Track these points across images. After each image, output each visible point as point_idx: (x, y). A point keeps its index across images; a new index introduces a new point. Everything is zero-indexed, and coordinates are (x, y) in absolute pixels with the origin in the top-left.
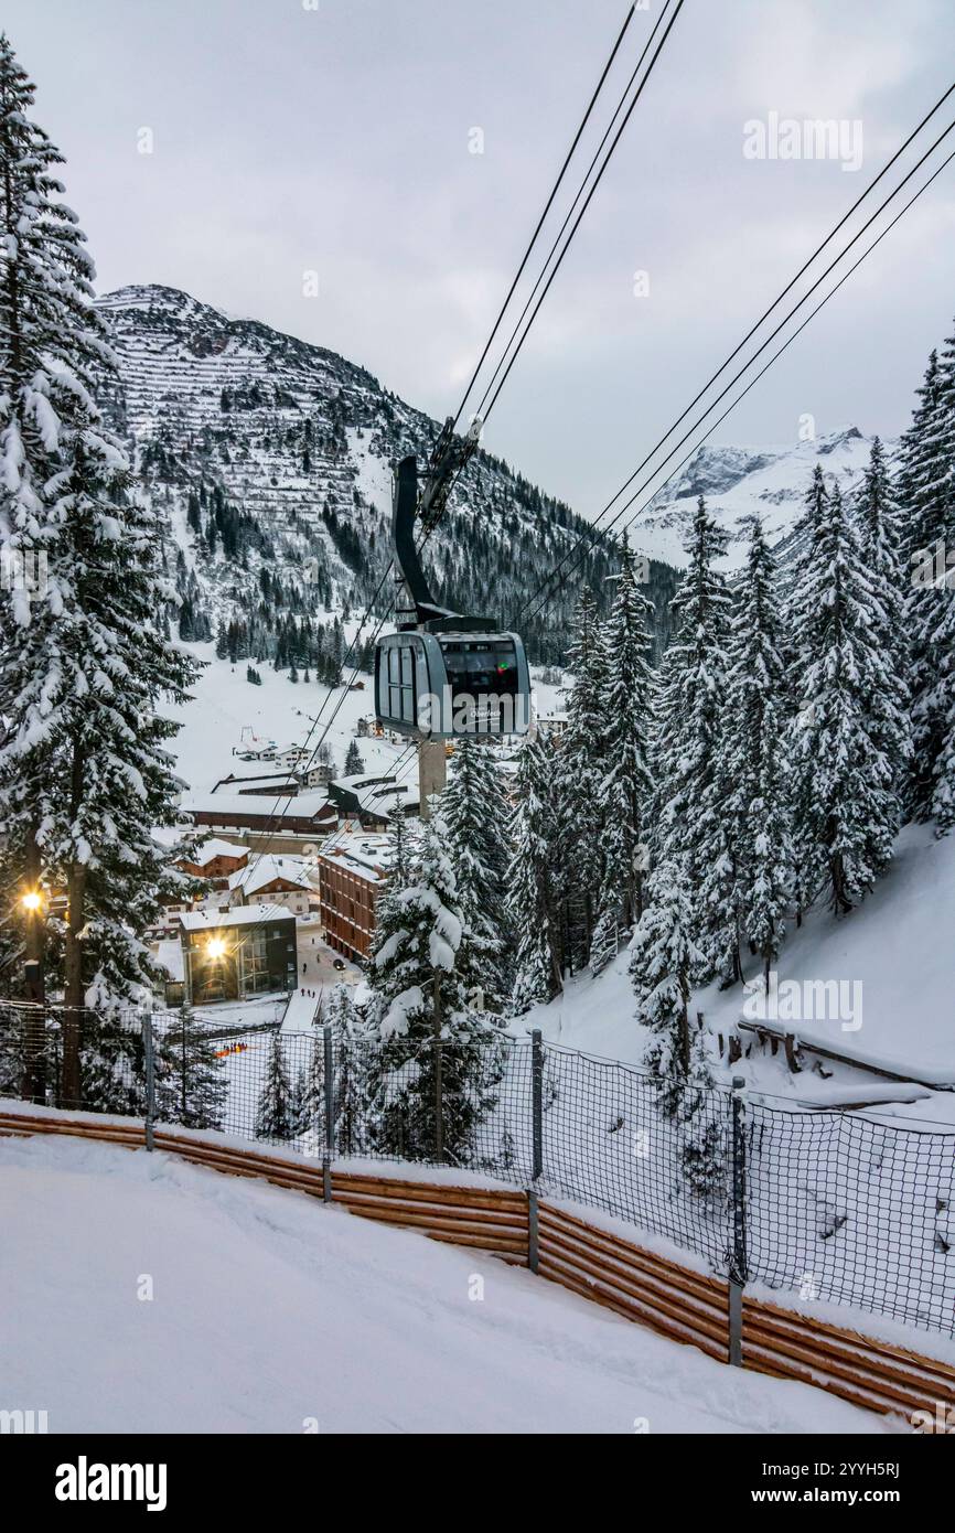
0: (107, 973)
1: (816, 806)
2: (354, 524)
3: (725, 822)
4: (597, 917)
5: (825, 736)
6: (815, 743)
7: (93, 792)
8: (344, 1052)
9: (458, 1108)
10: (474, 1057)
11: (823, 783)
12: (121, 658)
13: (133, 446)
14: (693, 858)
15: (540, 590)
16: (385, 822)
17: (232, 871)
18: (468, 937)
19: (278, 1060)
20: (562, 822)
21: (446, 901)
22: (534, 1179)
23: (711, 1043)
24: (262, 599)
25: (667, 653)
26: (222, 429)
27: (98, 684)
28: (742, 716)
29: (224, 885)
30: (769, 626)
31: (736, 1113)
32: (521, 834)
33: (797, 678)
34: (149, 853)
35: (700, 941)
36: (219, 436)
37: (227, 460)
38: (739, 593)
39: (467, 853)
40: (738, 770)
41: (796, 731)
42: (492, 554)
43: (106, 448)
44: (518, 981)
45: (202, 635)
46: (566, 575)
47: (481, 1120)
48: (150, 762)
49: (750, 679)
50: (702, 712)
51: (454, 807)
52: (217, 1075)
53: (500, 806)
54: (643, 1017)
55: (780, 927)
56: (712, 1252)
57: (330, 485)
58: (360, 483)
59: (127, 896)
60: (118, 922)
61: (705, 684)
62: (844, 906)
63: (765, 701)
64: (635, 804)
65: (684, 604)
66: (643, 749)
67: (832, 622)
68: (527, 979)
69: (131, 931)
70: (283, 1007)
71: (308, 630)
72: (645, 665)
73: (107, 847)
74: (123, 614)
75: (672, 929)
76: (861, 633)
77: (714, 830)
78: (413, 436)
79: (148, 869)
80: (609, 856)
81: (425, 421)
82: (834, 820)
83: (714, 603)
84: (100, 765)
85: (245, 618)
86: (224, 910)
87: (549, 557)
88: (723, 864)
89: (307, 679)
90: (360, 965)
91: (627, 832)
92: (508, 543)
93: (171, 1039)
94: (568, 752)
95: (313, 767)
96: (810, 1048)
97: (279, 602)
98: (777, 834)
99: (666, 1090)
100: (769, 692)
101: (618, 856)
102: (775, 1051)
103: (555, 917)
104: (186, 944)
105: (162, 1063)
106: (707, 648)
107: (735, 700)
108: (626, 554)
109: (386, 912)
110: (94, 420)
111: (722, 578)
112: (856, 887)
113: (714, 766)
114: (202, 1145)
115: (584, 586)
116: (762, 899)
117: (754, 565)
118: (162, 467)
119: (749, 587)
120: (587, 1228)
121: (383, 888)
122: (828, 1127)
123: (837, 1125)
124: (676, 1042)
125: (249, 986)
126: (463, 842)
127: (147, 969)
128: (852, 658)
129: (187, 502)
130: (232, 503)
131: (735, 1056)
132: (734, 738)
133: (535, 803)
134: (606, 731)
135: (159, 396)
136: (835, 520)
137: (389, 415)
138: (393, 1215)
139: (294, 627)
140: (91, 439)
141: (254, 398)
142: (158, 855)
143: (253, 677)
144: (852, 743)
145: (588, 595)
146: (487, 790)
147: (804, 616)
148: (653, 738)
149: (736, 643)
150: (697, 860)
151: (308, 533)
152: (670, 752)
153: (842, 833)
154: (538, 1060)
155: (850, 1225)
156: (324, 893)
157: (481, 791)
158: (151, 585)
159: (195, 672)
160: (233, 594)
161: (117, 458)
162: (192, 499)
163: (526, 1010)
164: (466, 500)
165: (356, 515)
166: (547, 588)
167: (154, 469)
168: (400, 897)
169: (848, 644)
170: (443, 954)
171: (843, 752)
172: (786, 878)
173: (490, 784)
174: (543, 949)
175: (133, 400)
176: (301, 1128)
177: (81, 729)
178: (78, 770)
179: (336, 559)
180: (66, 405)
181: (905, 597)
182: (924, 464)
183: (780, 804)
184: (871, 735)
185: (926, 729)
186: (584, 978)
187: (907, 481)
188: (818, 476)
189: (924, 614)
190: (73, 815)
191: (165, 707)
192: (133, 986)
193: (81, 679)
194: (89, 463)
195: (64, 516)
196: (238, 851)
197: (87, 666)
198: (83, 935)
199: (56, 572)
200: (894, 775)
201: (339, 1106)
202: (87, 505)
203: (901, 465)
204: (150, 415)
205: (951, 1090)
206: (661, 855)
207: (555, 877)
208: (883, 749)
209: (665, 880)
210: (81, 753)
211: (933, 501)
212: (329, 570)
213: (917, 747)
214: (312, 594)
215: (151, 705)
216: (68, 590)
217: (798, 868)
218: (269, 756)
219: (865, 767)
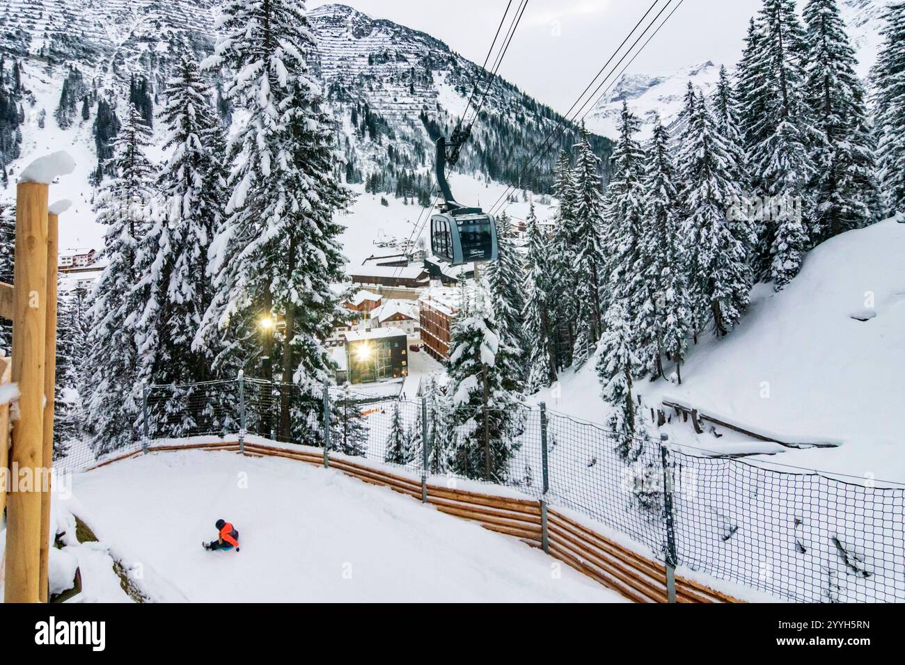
0: (305, 364)
1: (701, 272)
2: (437, 121)
3: (648, 281)
4: (576, 337)
5: (704, 232)
6: (698, 236)
7: (300, 263)
8: (434, 413)
9: (498, 448)
10: (507, 418)
11: (705, 259)
12: (315, 192)
13: (324, 84)
14: (630, 303)
15: (537, 153)
16: (455, 281)
17: (372, 309)
18: (502, 347)
19: (397, 417)
20: (554, 281)
21: (489, 325)
22: (544, 493)
23: (646, 414)
24: (389, 161)
25: (609, 186)
26: (369, 74)
27: (303, 206)
28: (654, 221)
29: (368, 316)
30: (667, 169)
31: (663, 456)
32: (531, 288)
33: (685, 198)
34: (328, 297)
35: (637, 352)
36: (367, 77)
37: (371, 89)
38: (649, 152)
39: (500, 299)
40: (654, 251)
41: (686, 229)
42: (511, 135)
43: (310, 85)
44: (532, 374)
45: (358, 180)
46: (551, 144)
47: (512, 456)
48: (329, 247)
49: (658, 200)
50: (631, 218)
51: (493, 273)
52: (363, 425)
53: (518, 272)
54: (605, 396)
55: (684, 344)
56: (654, 544)
57: (424, 101)
58: (440, 99)
59: (316, 321)
60: (312, 336)
61: (632, 203)
62: (722, 332)
63: (667, 212)
64: (595, 271)
65: (618, 158)
66: (598, 239)
67: (704, 167)
68: (537, 372)
69: (318, 341)
70: (400, 386)
71: (413, 177)
72: (597, 193)
73: (306, 294)
74: (317, 169)
75: (620, 344)
76: (721, 173)
77: (642, 286)
78: (467, 74)
79: (328, 306)
80: (581, 301)
81: (474, 66)
82: (712, 281)
83: (635, 158)
84: (304, 249)
85: (380, 171)
86: (368, 330)
87: (541, 135)
88: (648, 306)
89: (412, 203)
90: (442, 362)
91: (591, 287)
92: (519, 128)
93: (339, 403)
94: (556, 241)
95: (415, 250)
96: (707, 418)
97: (398, 162)
98: (679, 289)
99: (621, 442)
100: (669, 207)
101: (586, 301)
102: (686, 420)
103: (552, 336)
104: (347, 349)
105: (333, 416)
106: (632, 183)
107: (650, 211)
108: (584, 132)
109: (455, 331)
110: (305, 71)
111: (638, 144)
112: (729, 321)
113: (639, 249)
114: (354, 466)
115: (561, 150)
116: (672, 327)
117: (657, 136)
118: (339, 94)
119: (654, 148)
120: (577, 526)
121: (454, 318)
122: (721, 467)
123: (727, 466)
124: (626, 413)
125: (381, 374)
126: (498, 292)
127: (326, 362)
128: (717, 187)
129: (351, 111)
130: (373, 111)
131: (661, 422)
132: (650, 233)
133: (538, 270)
134: (577, 230)
135: (337, 58)
136: (702, 110)
137: (455, 64)
138: (463, 512)
139: (406, 175)
140: (303, 80)
141: (386, 57)
142: (333, 298)
143: (384, 202)
144: (720, 236)
145: (563, 155)
146: (511, 263)
147: (687, 164)
148: (604, 234)
149: (648, 180)
150: (633, 304)
151: (413, 125)
152: (614, 241)
153: (718, 288)
154: (544, 421)
155: (739, 531)
156: (422, 321)
157: (508, 264)
158: (331, 154)
159: (354, 199)
160: (374, 158)
161: (315, 89)
162: (353, 110)
163: (536, 391)
164: (496, 106)
165: (438, 116)
166: (541, 152)
167: (334, 95)
168: (463, 323)
169: (714, 179)
170: (488, 357)
171: (715, 241)
172: (686, 315)
173: (513, 260)
174: (545, 355)
175: (325, 61)
176: (410, 458)
177: (294, 230)
178: (292, 252)
179: (427, 138)
180: (291, 64)
181: (746, 152)
182: (751, 78)
183: (679, 271)
184: (731, 231)
185: (764, 227)
186: (569, 373)
187: (742, 88)
188: (690, 87)
189: (757, 161)
190: (289, 276)
191: (337, 218)
192: (319, 372)
193: (295, 203)
194: (301, 92)
195: (288, 119)
196: (376, 297)
197: (298, 196)
198: (293, 342)
199: (284, 148)
200: (746, 254)
201: (431, 446)
202: (300, 113)
203: (738, 80)
204: (333, 68)
205: (798, 447)
206: (611, 300)
207: (551, 313)
208: (739, 239)
209: (614, 315)
210: (294, 243)
211: (758, 98)
212: (424, 145)
213: (759, 238)
214: (415, 157)
215: (331, 217)
216: (290, 157)
217: (693, 309)
218: (393, 245)
219: (729, 249)
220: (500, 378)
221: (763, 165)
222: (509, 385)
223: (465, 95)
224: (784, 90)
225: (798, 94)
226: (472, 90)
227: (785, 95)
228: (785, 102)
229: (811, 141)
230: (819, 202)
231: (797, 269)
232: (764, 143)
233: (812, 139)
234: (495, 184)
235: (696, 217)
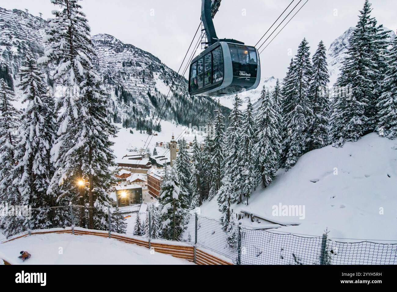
0: (99, 199)
1: (260, 164)
2: (155, 96)
3: (239, 167)
4: (210, 188)
5: (263, 148)
6: (260, 150)
7: (94, 158)
8: (153, 217)
9: (179, 229)
10: (182, 218)
11: (262, 159)
12: (100, 127)
13: (101, 75)
14: (232, 175)
15: (199, 113)
16: (162, 166)
17: (127, 177)
18: (181, 192)
19: (138, 219)
20: (203, 167)
21: (176, 184)
22: (195, 244)
23: (235, 216)
24: (133, 113)
25: (228, 129)
26: (123, 71)
27: (95, 133)
28: (244, 143)
29: (125, 180)
30: (251, 123)
31: (239, 230)
32: (193, 169)
33: (257, 135)
34: (108, 172)
35: (233, 194)
36: (122, 73)
37: (124, 79)
38: (245, 115)
39: (181, 173)
40: (243, 156)
41: (256, 147)
42: (188, 104)
43: (95, 75)
44: (192, 202)
45: (119, 122)
46: (205, 110)
47: (184, 232)
48: (108, 151)
49: (246, 135)
50: (235, 142)
51: (178, 163)
52: (125, 222)
53: (189, 163)
54: (220, 210)
55: (251, 191)
56: (233, 259)
57: (149, 86)
58: (156, 86)
59: (103, 182)
60: (101, 188)
61: (236, 136)
62: (265, 186)
63: (250, 140)
64: (219, 163)
65: (232, 117)
66: (222, 150)
67: (265, 122)
68: (194, 201)
69: (104, 190)
70: (139, 207)
71: (144, 121)
72: (222, 131)
73: (98, 171)
74: (100, 116)
75: (227, 191)
76: (272, 125)
77: (237, 169)
78: (169, 75)
79: (108, 176)
80: (213, 175)
81: (172, 71)
82: (263, 167)
83: (239, 117)
84: (96, 152)
85: (129, 118)
86: (125, 186)
87: (201, 105)
88: (239, 177)
89: (144, 133)
90: (157, 198)
91: (217, 169)
92: (191, 102)
93: (114, 214)
94: (205, 151)
95: (145, 153)
96: (256, 217)
97: (137, 114)
98: (251, 170)
99: (224, 225)
100: (250, 138)
101: (215, 174)
102: (248, 217)
103: (201, 188)
104: (117, 193)
105: (112, 219)
106: (237, 127)
107: (243, 140)
108: (219, 105)
109: (163, 186)
110: (92, 68)
111: (241, 111)
112: (268, 182)
113: (237, 155)
114: (122, 237)
115: (209, 112)
116: (247, 184)
117: (248, 108)
118: (109, 80)
119: (247, 114)
120: (206, 254)
121: (162, 181)
122: (259, 233)
123: (261, 232)
124: (227, 215)
125: (131, 203)
126: (180, 171)
127: (108, 198)
128: (269, 131)
129: (115, 89)
130: (126, 90)
131: (239, 218)
132: (242, 148)
133: (197, 162)
134: (213, 146)
135: (107, 62)
136: (267, 98)
137: (164, 69)
138: (164, 251)
139: (141, 120)
140: (91, 73)
141: (131, 64)
142: (110, 173)
143: (131, 132)
144: (268, 150)
145: (210, 114)
146: (186, 159)
147: (259, 121)
148: (224, 148)
149: (243, 127)
150: (233, 176)
151: (144, 98)
152: (228, 151)
153: (265, 170)
154: (197, 219)
155: (263, 253)
156: (148, 182)
157: (185, 159)
158: (107, 109)
159: (118, 130)
160: (126, 112)
161: (98, 78)
162: (116, 89)
163: (194, 208)
164: (182, 91)
165: (156, 94)
166: (200, 113)
167: (106, 81)
168: (166, 183)
169: (269, 127)
170: (175, 196)
171: (266, 152)
172: (252, 180)
173: (187, 158)
174: (198, 195)
175: (101, 63)
176: (144, 233)
177: (91, 143)
178: (91, 153)
179: (151, 104)
180: (85, 64)
181: (282, 117)
182: (288, 85)
183: (252, 163)
184: (273, 148)
185: (285, 147)
186: (207, 201)
187: (284, 89)
188: (264, 88)
189: (286, 121)
190: (90, 163)
191: (111, 139)
192: (105, 202)
193: (91, 131)
194: (91, 79)
195: (85, 92)
196: (129, 172)
197: (92, 128)
198: (93, 191)
199: (84, 105)
200: (277, 157)
201: (152, 229)
202: (91, 89)
203: (283, 86)
204: (105, 67)
205: (286, 226)
206: (225, 174)
207: (201, 179)
208: (275, 152)
209: (225, 180)
210: (91, 149)
211: (290, 94)
212: (149, 107)
213: (283, 151)
214: (145, 112)
215: (107, 138)
216: (87, 110)
217: (255, 178)
218: (136, 151)
219: (271, 155)
220: (180, 204)
221: (288, 122)
222: (183, 206)
223: (168, 85)
224: (300, 91)
225: (305, 93)
226: (171, 82)
227: (300, 94)
228: (300, 97)
229: (307, 113)
230: (306, 138)
231: (294, 163)
232: (290, 113)
233: (308, 113)
234: (180, 126)
235: (260, 142)
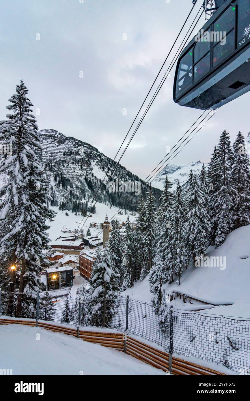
0: (30, 284)
1: (190, 242)
2: (91, 181)
3: (171, 246)
4: (142, 268)
5: (192, 227)
6: (190, 228)
7: (29, 242)
9: (109, 314)
10: (113, 302)
11: (192, 237)
12: (38, 212)
14: (163, 254)
15: (131, 195)
16: (95, 247)
17: (59, 259)
18: (113, 274)
19: (67, 303)
20: (135, 246)
21: (108, 266)
22: (126, 331)
23: (166, 296)
24: (70, 197)
25: (159, 209)
26: (63, 160)
27: (32, 218)
28: (174, 223)
29: (57, 262)
30: (181, 203)
31: (171, 314)
32: (126, 249)
33: (186, 214)
34: (41, 256)
35: (164, 273)
36: (62, 161)
37: (64, 166)
38: (174, 196)
39: (113, 254)
40: (173, 234)
41: (186, 226)
43: (38, 166)
44: (124, 283)
45: (56, 205)
47: (114, 317)
48: (43, 235)
49: (176, 215)
50: (166, 221)
51: (111, 244)
52: (54, 308)
53: (121, 243)
54: (151, 291)
55: (182, 270)
56: (165, 346)
57: (87, 172)
58: (93, 172)
59: (36, 266)
60: (33, 272)
61: (167, 216)
63: (180, 219)
64: (151, 242)
65: (163, 198)
66: (153, 230)
67: (194, 203)
68: (126, 283)
69: (36, 274)
70: (69, 290)
71: (80, 204)
72: (154, 211)
73: (32, 255)
74: (39, 202)
75: (158, 271)
77: (168, 248)
78: (105, 162)
80: (145, 254)
81: (108, 158)
82: (194, 246)
83: (169, 198)
84: (31, 236)
85: (66, 201)
86: (57, 268)
88: (170, 255)
89: (79, 215)
90: (88, 280)
91: (149, 249)
94: (137, 231)
95: (79, 234)
96: (188, 297)
97: (74, 197)
99: (156, 308)
100: (180, 217)
101: (147, 254)
102: (180, 298)
103: (133, 268)
104: (47, 276)
105: (41, 305)
106: (167, 208)
107: (173, 219)
108: (151, 187)
109: (95, 268)
110: (36, 160)
111: (171, 193)
113: (168, 234)
114: (49, 325)
116: (178, 263)
117: (178, 190)
118: (49, 168)
119: (176, 195)
120: (137, 342)
121: (94, 262)
122: (191, 316)
123: (193, 316)
124: (159, 297)
125: (62, 286)
126: (112, 251)
127: (39, 283)
129: (54, 175)
130: (64, 176)
131: (171, 300)
132: (173, 227)
133: (129, 242)
134: (145, 226)
135: (50, 153)
136: (195, 181)
137: (100, 157)
139: (77, 203)
140: (35, 164)
141: (71, 153)
142: (43, 256)
143: (67, 214)
144: (198, 229)
146: (118, 239)
147: (188, 201)
148: (155, 227)
149: (173, 207)
150: (164, 255)
151: (81, 182)
152: (159, 230)
153: (195, 248)
154: (128, 302)
155: (195, 339)
156: (80, 264)
157: (117, 240)
158: (46, 196)
159: (55, 215)
160: (63, 196)
161: (40, 168)
162: (56, 175)
163: (125, 290)
164: (116, 175)
165: (92, 179)
167: (47, 168)
168: (98, 265)
169: (197, 207)
170: (107, 278)
171: (196, 230)
172: (183, 259)
174: (130, 275)
175: (44, 153)
176: (72, 319)
177: (28, 228)
178: (26, 237)
179: (87, 188)
180: (30, 157)
181: (209, 197)
182: (213, 169)
183: (182, 242)
184: (202, 227)
185: (214, 225)
186: (138, 282)
187: (210, 173)
188: (191, 172)
189: (213, 200)
190: (24, 248)
191: (47, 223)
192: (35, 287)
193: (29, 217)
194: (34, 169)
195: (27, 181)
196: (61, 254)
197: (30, 214)
198: (24, 275)
199: (25, 193)
200: (207, 235)
201: (82, 314)
202: (33, 178)
204: (47, 157)
205: (219, 306)
206: (156, 254)
207: (133, 259)
208: (204, 230)
209: (157, 259)
210: (27, 233)
211: (215, 177)
212: (85, 190)
213: (212, 229)
214: (81, 196)
215: (44, 222)
216: (27, 197)
217: (186, 256)
218: (69, 232)
219: (201, 234)
221: (215, 202)
223: (104, 170)
225: (229, 176)
226: (107, 168)
228: (224, 179)
229: (232, 193)
230: (233, 216)
231: (224, 241)
232: (216, 194)
234: (113, 207)
235: (190, 221)
